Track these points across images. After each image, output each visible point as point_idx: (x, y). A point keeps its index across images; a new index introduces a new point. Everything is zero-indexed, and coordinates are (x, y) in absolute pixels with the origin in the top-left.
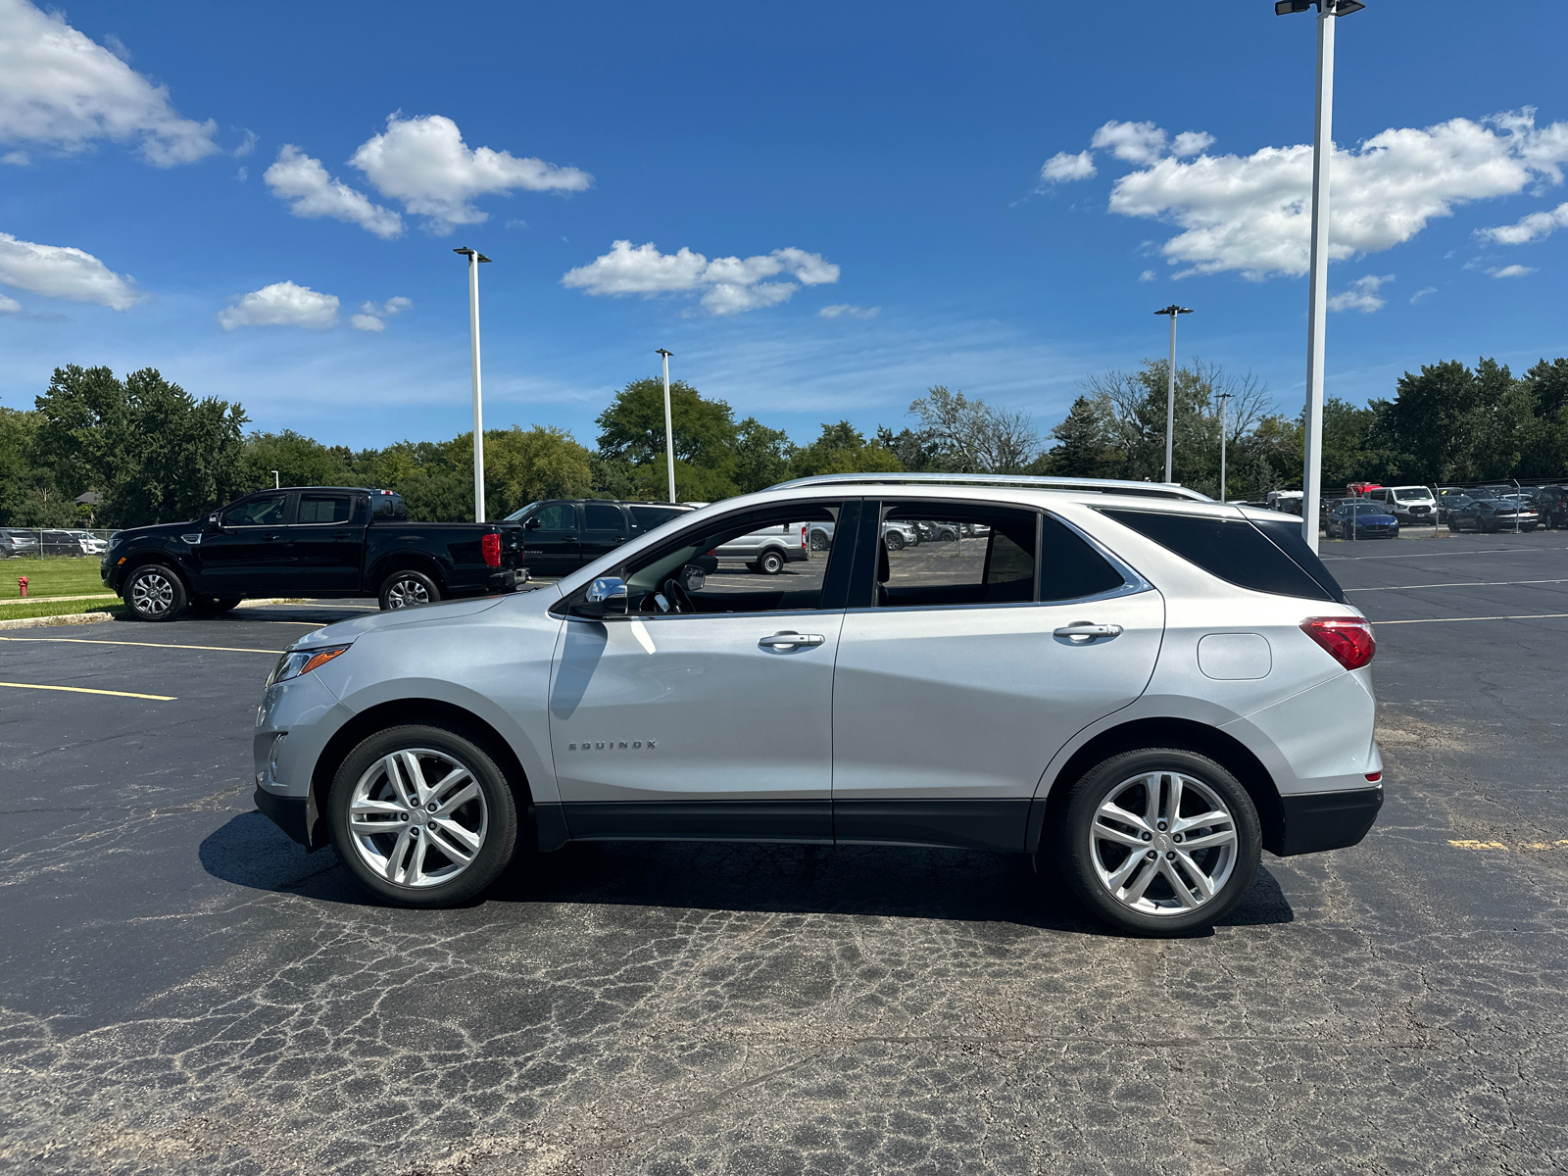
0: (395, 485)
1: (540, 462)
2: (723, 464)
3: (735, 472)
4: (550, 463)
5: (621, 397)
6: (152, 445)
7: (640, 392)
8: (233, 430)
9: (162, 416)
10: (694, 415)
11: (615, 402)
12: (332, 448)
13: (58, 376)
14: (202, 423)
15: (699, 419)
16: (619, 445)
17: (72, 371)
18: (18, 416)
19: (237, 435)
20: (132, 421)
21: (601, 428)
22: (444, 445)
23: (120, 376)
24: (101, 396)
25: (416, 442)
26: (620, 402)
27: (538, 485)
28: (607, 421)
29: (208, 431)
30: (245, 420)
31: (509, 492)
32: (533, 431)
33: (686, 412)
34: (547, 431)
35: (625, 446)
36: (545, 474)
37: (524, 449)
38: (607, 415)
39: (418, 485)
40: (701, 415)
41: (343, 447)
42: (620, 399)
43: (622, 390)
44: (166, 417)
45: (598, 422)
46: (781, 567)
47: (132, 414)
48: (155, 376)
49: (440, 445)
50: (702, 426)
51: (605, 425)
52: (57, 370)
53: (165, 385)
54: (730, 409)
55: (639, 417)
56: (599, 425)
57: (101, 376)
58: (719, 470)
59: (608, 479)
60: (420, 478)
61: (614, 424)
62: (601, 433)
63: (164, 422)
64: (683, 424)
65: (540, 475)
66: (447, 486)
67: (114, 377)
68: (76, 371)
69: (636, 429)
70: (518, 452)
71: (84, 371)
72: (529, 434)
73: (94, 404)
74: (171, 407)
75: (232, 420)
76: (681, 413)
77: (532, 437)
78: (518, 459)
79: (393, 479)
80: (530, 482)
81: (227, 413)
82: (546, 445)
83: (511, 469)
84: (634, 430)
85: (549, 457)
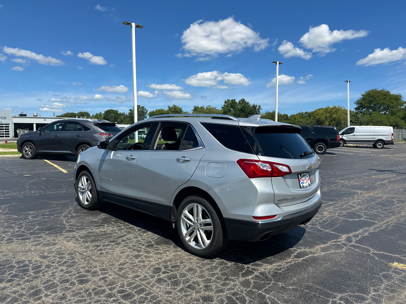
0: (295, 123)
1: (334, 116)
2: (398, 114)
3: (402, 116)
4: (337, 116)
5: (363, 95)
6: (242, 115)
7: (370, 93)
8: (258, 111)
9: (244, 109)
10: (387, 99)
11: (361, 97)
12: (283, 115)
13: (225, 102)
14: (252, 110)
15: (389, 100)
16: (362, 109)
17: (228, 100)
18: (219, 110)
19: (259, 112)
20: (238, 110)
21: (356, 105)
22: (312, 112)
23: (237, 101)
24: (233, 105)
25: (304, 112)
26: (362, 97)
27: (333, 122)
28: (358, 102)
29: (253, 112)
30: (261, 109)
31: (325, 124)
32: (333, 107)
33: (385, 98)
34: (337, 107)
35: (364, 110)
36: (336, 119)
37: (330, 112)
38: (358, 101)
39: (301, 123)
40: (390, 99)
41: (286, 114)
42: (362, 96)
43: (364, 93)
44: (245, 109)
45: (355, 103)
46: (383, 146)
47: (239, 109)
48: (244, 100)
49: (310, 112)
50: (390, 102)
51: (357, 104)
52: (225, 101)
53: (246, 102)
54: (402, 96)
55: (368, 101)
56: (355, 104)
57: (233, 102)
58: (396, 116)
59: (360, 120)
60: (301, 121)
61: (360, 104)
62: (356, 106)
63: (245, 110)
64: (384, 102)
65: (334, 119)
66: (308, 123)
67: (236, 101)
68: (229, 100)
69: (367, 104)
70: (328, 113)
71: (230, 100)
72: (332, 108)
73: (232, 107)
74: (246, 107)
75: (258, 109)
76: (383, 99)
77: (333, 109)
78: (328, 115)
79: (295, 122)
80: (331, 121)
81: (258, 107)
82: (336, 111)
83: (326, 118)
84: (366, 105)
85: (337, 114)
